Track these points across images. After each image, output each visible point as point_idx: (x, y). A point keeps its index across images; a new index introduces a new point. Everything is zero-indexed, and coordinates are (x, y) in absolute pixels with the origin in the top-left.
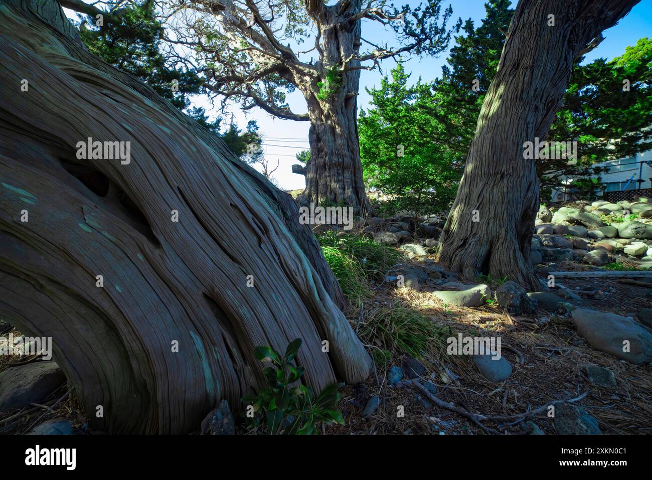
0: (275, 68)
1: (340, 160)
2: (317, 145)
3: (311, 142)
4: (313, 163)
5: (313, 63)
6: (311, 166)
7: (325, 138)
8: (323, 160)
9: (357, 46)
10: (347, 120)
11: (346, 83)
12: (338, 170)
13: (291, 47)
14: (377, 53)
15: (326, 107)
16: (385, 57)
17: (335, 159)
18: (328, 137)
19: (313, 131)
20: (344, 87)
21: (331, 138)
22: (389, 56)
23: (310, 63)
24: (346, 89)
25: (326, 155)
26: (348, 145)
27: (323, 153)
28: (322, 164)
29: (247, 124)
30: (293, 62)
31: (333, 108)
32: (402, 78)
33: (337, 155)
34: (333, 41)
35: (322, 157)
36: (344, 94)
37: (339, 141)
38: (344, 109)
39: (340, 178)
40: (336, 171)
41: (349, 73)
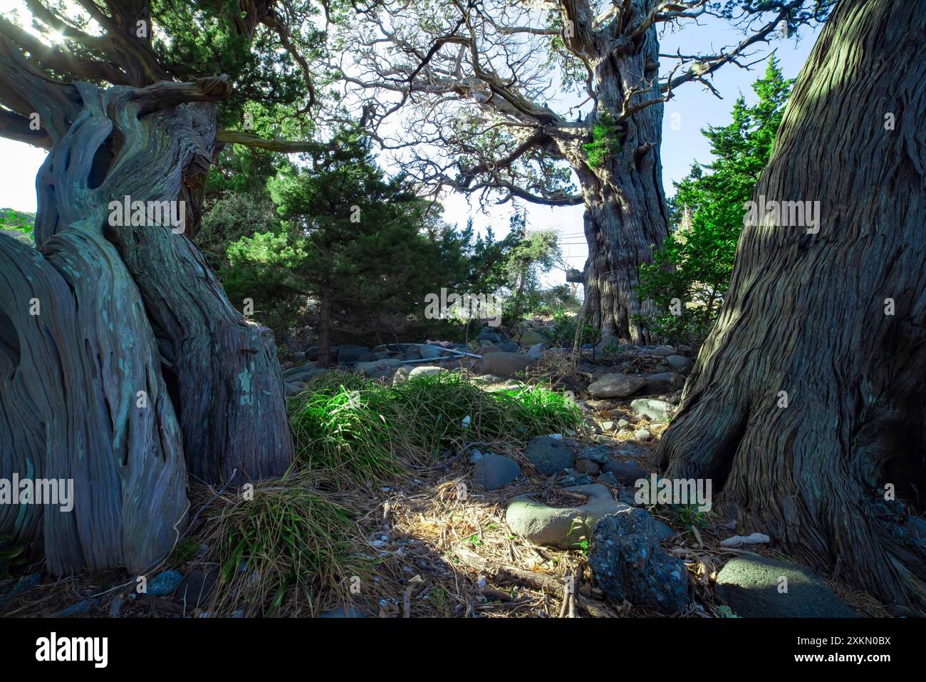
0: (532, 142)
1: (631, 254)
2: (596, 236)
3: (587, 233)
4: (591, 264)
5: (583, 119)
6: (589, 269)
7: (606, 223)
8: (604, 258)
9: (652, 70)
10: (641, 189)
11: (635, 133)
12: (628, 271)
13: (549, 107)
14: (697, 69)
15: (603, 174)
17: (623, 254)
18: (610, 222)
19: (588, 217)
20: (632, 140)
21: (615, 222)
22: (722, 63)
23: (579, 120)
24: (636, 142)
25: (608, 250)
26: (645, 229)
27: (604, 248)
28: (604, 263)
30: (554, 125)
31: (615, 177)
32: (778, 91)
33: (626, 246)
34: (611, 77)
35: (604, 254)
36: (633, 151)
37: (629, 225)
38: (635, 174)
39: (633, 283)
40: (625, 271)
41: (639, 116)
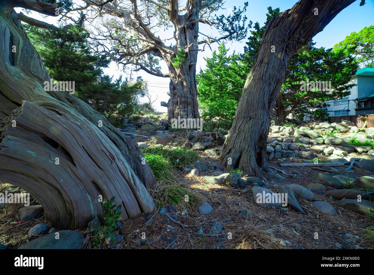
0: (151, 49)
1: (186, 100)
2: (174, 91)
3: (170, 90)
4: (171, 101)
5: (172, 47)
6: (170, 102)
7: (178, 87)
8: (176, 100)
9: (196, 37)
10: (190, 78)
11: (190, 58)
12: (184, 105)
13: (160, 38)
14: (208, 40)
15: (178, 71)
16: (212, 42)
17: (183, 99)
18: (179, 87)
19: (171, 83)
20: (188, 60)
21: (181, 88)
22: (215, 41)
23: (171, 47)
24: (190, 61)
25: (178, 97)
26: (190, 92)
27: (177, 96)
28: (176, 102)
29: (137, 79)
30: (161, 46)
31: (182, 72)
33: (184, 97)
34: (183, 34)
35: (176, 98)
36: (189, 64)
37: (185, 90)
38: (188, 72)
39: (186, 109)
40: (183, 105)
41: (191, 52)
